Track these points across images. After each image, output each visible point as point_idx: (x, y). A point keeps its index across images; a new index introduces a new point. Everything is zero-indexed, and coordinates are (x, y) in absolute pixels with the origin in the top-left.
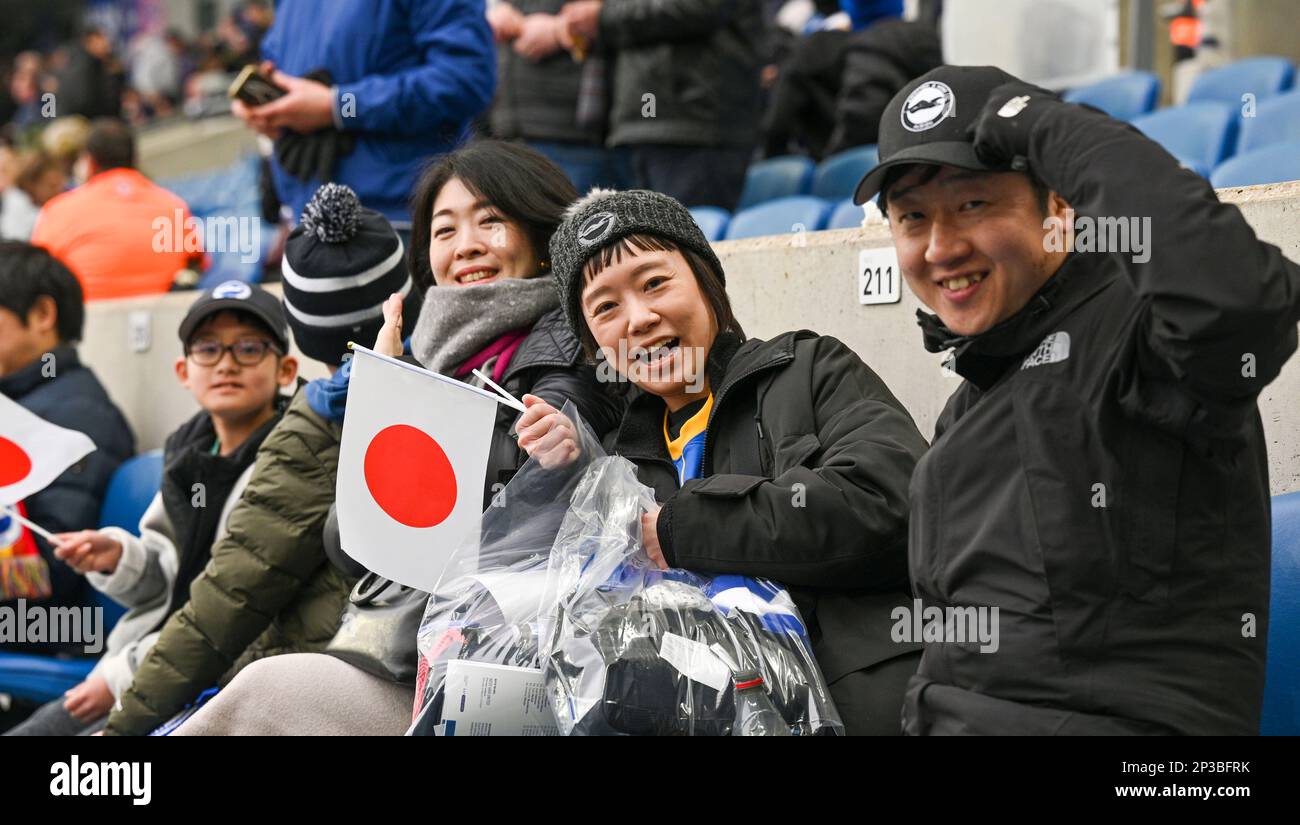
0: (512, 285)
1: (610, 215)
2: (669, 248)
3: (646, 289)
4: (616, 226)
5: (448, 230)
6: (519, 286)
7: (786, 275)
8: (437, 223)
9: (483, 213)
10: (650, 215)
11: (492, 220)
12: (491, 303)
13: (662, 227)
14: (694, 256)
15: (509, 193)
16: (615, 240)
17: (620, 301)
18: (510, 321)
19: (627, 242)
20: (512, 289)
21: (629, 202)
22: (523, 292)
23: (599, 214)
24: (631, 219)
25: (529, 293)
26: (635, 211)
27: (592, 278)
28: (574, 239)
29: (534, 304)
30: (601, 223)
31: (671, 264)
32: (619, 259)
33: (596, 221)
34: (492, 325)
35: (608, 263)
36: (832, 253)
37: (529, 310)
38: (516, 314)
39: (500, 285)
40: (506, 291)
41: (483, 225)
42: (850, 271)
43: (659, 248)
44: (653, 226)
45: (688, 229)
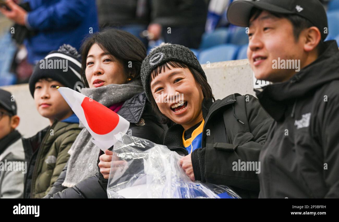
0: (113, 87)
1: (162, 53)
2: (184, 67)
3: (174, 82)
4: (164, 58)
5: (92, 63)
6: (116, 87)
7: (225, 78)
8: (89, 60)
9: (106, 57)
10: (177, 54)
11: (108, 60)
12: (105, 94)
13: (181, 59)
14: (194, 70)
15: (116, 49)
16: (163, 63)
17: (165, 87)
18: (112, 101)
19: (168, 64)
20: (113, 88)
21: (170, 49)
22: (117, 90)
23: (158, 53)
24: (170, 55)
25: (120, 90)
26: (171, 52)
27: (154, 78)
28: (148, 63)
29: (122, 94)
30: (158, 57)
31: (184, 73)
32: (164, 71)
33: (156, 56)
34: (105, 102)
35: (160, 72)
36: (242, 68)
37: (120, 97)
38: (115, 98)
39: (109, 87)
40: (111, 89)
41: (104, 62)
42: (250, 76)
43: (180, 67)
44: (178, 58)
45: (192, 60)
